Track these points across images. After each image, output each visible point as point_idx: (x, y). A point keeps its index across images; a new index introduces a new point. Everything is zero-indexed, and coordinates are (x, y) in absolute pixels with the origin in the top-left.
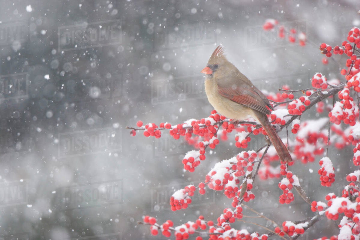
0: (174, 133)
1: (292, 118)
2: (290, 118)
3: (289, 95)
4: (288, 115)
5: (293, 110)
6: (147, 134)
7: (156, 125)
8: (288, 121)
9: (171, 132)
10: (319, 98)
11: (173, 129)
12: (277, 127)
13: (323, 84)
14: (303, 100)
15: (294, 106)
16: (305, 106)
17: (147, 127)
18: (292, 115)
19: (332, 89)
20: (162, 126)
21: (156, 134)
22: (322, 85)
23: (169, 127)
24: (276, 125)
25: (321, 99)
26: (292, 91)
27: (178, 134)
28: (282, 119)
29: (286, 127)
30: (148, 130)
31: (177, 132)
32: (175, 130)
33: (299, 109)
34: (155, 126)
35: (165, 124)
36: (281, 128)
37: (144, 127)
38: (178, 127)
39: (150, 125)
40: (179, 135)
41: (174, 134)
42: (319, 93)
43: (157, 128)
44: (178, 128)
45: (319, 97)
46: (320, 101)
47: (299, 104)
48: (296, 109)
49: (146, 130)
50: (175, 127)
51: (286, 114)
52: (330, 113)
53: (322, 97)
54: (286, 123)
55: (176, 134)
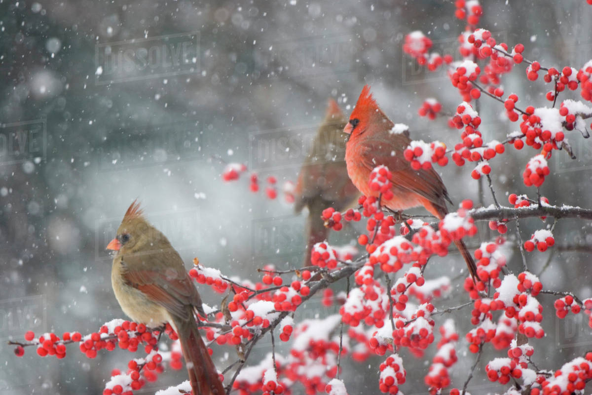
0: (87, 347)
1: (280, 316)
2: (276, 315)
3: (274, 279)
4: (274, 312)
5: (281, 303)
6: (43, 352)
7: (57, 336)
8: (273, 320)
9: (83, 346)
10: (323, 282)
11: (84, 342)
12: (255, 331)
13: (330, 259)
14: (297, 287)
15: (283, 297)
16: (301, 296)
17: (42, 339)
18: (279, 311)
19: (345, 267)
20: (67, 337)
21: (58, 352)
22: (329, 262)
23: (78, 338)
24: (254, 327)
25: (327, 283)
26: (280, 271)
27: (93, 348)
28: (264, 317)
29: (270, 330)
30: (44, 346)
31: (93, 345)
32: (87, 342)
33: (290, 302)
34: (54, 339)
35: (72, 335)
36: (263, 333)
37: (36, 340)
38: (93, 337)
39: (47, 337)
40: (95, 350)
41: (87, 351)
42: (324, 275)
43: (58, 341)
44: (93, 340)
45: (323, 280)
46: (326, 286)
47: (292, 293)
48: (287, 302)
49: (40, 346)
50: (87, 338)
51: (270, 310)
52: (341, 307)
53: (328, 280)
54: (270, 323)
55: (90, 349)
